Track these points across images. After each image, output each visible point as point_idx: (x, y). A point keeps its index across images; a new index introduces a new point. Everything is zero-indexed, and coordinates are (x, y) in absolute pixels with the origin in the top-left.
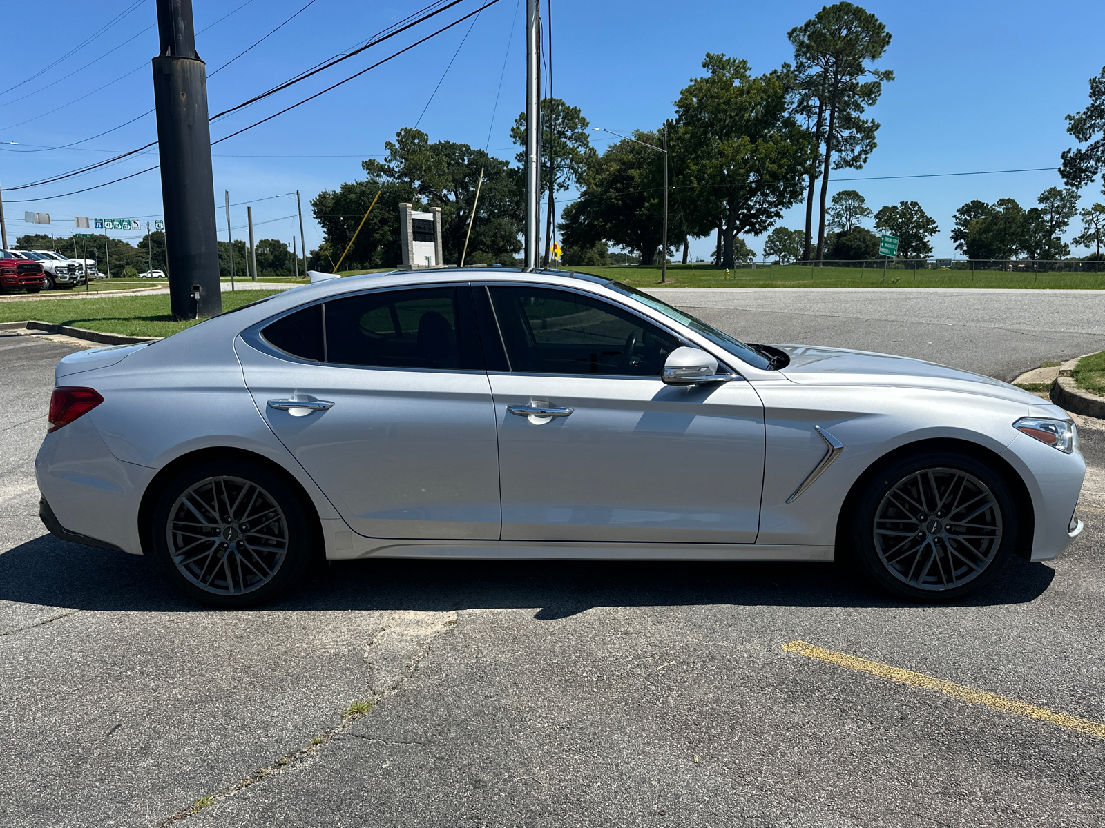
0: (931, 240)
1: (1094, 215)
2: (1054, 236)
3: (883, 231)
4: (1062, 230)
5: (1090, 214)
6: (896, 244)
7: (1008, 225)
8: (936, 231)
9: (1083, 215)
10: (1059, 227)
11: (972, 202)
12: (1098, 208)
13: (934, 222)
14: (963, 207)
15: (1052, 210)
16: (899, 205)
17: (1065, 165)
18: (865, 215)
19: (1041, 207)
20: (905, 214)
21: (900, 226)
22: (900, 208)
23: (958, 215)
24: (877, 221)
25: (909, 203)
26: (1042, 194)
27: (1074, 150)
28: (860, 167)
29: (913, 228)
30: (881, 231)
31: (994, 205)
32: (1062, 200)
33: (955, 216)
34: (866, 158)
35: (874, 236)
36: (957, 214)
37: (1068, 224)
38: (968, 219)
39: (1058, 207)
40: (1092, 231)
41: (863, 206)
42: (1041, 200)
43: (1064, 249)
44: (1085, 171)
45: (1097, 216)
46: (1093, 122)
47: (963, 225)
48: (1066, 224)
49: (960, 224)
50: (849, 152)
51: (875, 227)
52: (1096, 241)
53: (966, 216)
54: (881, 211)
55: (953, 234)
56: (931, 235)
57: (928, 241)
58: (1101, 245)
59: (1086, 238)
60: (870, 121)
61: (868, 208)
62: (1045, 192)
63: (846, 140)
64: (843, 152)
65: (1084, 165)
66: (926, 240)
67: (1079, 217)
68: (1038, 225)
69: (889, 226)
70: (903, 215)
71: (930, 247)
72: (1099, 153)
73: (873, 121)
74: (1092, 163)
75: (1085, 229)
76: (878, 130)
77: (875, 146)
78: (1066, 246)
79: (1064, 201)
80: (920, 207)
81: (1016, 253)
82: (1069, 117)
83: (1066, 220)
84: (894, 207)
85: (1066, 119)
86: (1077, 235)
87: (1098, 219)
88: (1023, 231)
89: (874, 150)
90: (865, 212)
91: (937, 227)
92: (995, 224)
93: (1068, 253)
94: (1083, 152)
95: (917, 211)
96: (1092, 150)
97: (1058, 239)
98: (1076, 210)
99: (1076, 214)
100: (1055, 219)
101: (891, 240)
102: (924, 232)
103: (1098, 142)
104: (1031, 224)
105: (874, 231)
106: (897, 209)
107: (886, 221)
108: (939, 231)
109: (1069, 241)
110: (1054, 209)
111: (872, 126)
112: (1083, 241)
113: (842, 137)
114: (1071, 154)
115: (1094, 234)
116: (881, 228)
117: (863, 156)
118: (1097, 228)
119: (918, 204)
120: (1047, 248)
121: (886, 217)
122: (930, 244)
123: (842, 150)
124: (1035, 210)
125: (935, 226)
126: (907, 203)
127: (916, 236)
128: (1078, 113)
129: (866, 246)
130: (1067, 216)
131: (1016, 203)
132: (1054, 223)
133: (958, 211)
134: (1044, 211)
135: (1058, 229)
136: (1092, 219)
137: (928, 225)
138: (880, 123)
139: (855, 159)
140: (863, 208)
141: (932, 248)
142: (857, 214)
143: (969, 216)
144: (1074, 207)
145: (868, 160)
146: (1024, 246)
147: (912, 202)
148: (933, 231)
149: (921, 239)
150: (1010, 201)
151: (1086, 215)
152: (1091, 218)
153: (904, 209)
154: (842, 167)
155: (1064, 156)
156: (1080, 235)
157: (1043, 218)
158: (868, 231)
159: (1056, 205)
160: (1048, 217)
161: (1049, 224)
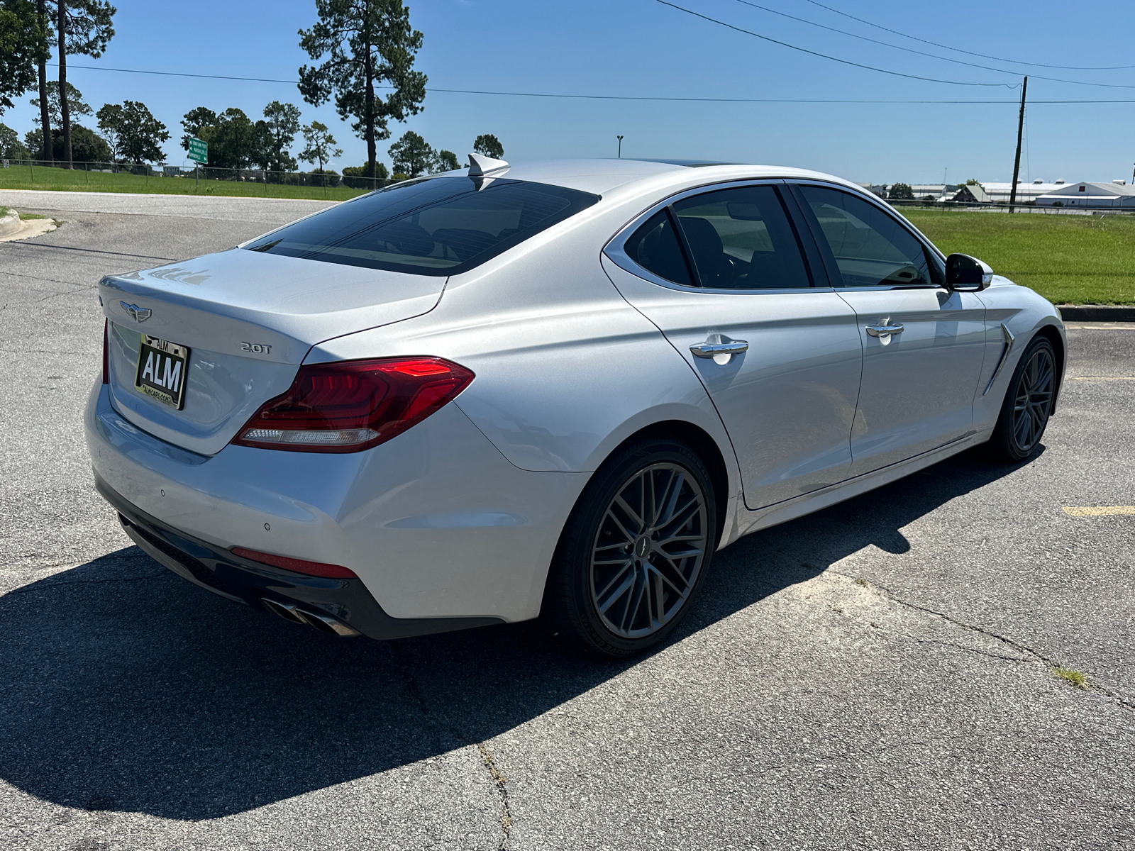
0: (163, 146)
1: (314, 133)
2: (281, 150)
3: (109, 132)
4: (288, 145)
5: (310, 131)
6: (205, 150)
7: (239, 136)
8: (168, 137)
9: (304, 131)
10: (286, 141)
11: (198, 109)
12: (316, 126)
13: (163, 127)
14: (190, 113)
15: (277, 124)
16: (123, 105)
17: (303, 81)
18: (85, 113)
19: (267, 120)
20: (131, 116)
21: (127, 128)
22: (124, 108)
23: (186, 122)
24: (100, 120)
25: (134, 103)
26: (267, 107)
27: (309, 68)
28: (98, 55)
29: (142, 131)
30: (106, 132)
31: (223, 114)
32: (285, 115)
33: (182, 122)
34: (104, 46)
35: (98, 138)
36: (185, 120)
37: (293, 140)
38: (197, 126)
39: (282, 121)
40: (314, 148)
41: (80, 101)
42: (268, 113)
43: (292, 164)
44: (320, 89)
45: (316, 134)
46: (322, 41)
47: (193, 133)
48: (291, 139)
49: (189, 131)
50: (82, 36)
51: (99, 127)
52: (318, 157)
53: (194, 123)
54: (103, 109)
55: (183, 140)
56: (162, 140)
57: (160, 147)
58: (323, 161)
59: (310, 154)
60: (103, 3)
61: (86, 105)
62: (269, 105)
63: (77, 21)
64: (74, 35)
65: (319, 83)
66: (158, 146)
67: (300, 134)
68: (267, 138)
69: (115, 127)
70: (128, 116)
71: (163, 154)
72: (331, 73)
73: (107, 4)
74: (326, 82)
75: (308, 145)
76: (115, 15)
77: (113, 34)
78: (294, 160)
79: (287, 116)
80: (146, 109)
81: (248, 164)
82: (301, 32)
83: (291, 135)
84: (118, 106)
85: (299, 33)
86: (302, 150)
87: (318, 137)
88: (253, 143)
89: (112, 38)
90: (84, 109)
91: (168, 132)
92: (226, 134)
93: (296, 168)
94: (317, 70)
95: (143, 113)
96: (325, 69)
97: (286, 153)
98: (298, 126)
99: (299, 130)
100: (281, 134)
101: (200, 145)
102: (155, 136)
103: (328, 63)
104: (260, 136)
105: (97, 131)
106: (121, 108)
107: (111, 121)
108: (171, 137)
109: (296, 157)
110: (279, 123)
111: (107, 10)
112: (308, 157)
113: (71, 17)
114: (307, 72)
115: (315, 151)
116: (106, 129)
117: (100, 44)
118: (317, 145)
119: (144, 106)
120: (277, 161)
121: (109, 115)
122: (164, 151)
123: (73, 33)
124: (262, 122)
125: (165, 131)
126: (131, 103)
127: (147, 141)
128: (308, 30)
129: (91, 147)
130: (292, 131)
131: (244, 114)
132: (280, 137)
133: (185, 116)
134: (271, 125)
135: (285, 144)
136: (313, 137)
137: (156, 128)
138: (116, 7)
139: (91, 45)
140: (80, 104)
141: (165, 155)
142: (74, 110)
143: (198, 123)
144: (296, 123)
145: (106, 48)
146: (257, 159)
147: (137, 103)
148: (164, 137)
149: (152, 145)
150: (237, 111)
151: (307, 131)
152: (311, 135)
153: (129, 109)
154: (74, 52)
155: (301, 72)
156: (304, 151)
157: (270, 131)
158: (91, 132)
159: (280, 119)
160: (274, 131)
161: (277, 138)
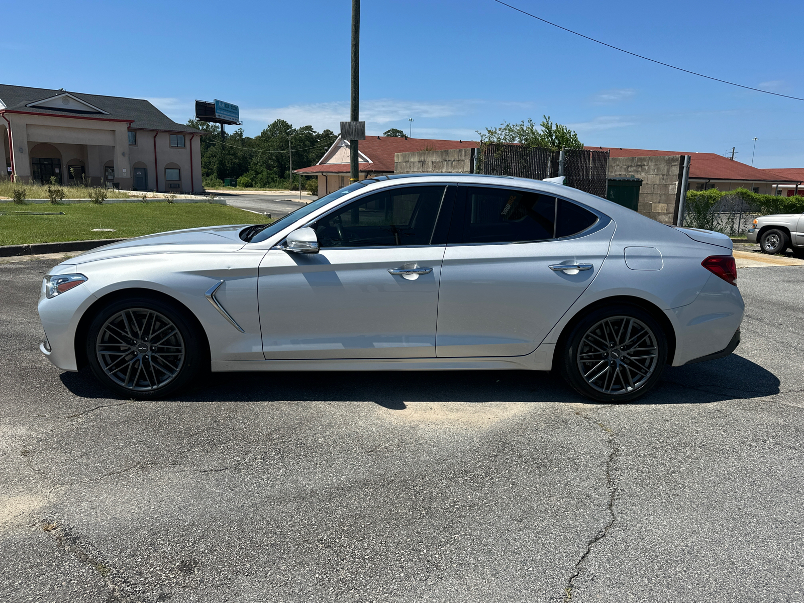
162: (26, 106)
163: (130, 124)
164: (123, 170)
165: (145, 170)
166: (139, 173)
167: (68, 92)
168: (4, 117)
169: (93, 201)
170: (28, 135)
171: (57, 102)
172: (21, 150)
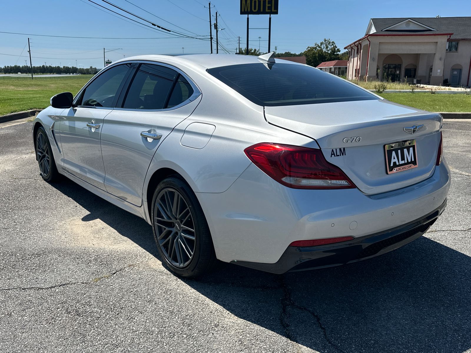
162: (382, 31)
163: (450, 37)
164: (438, 71)
165: (461, 70)
166: (455, 73)
167: (410, 18)
168: (368, 39)
169: (376, 91)
170: (379, 50)
171: (402, 26)
172: (373, 59)
